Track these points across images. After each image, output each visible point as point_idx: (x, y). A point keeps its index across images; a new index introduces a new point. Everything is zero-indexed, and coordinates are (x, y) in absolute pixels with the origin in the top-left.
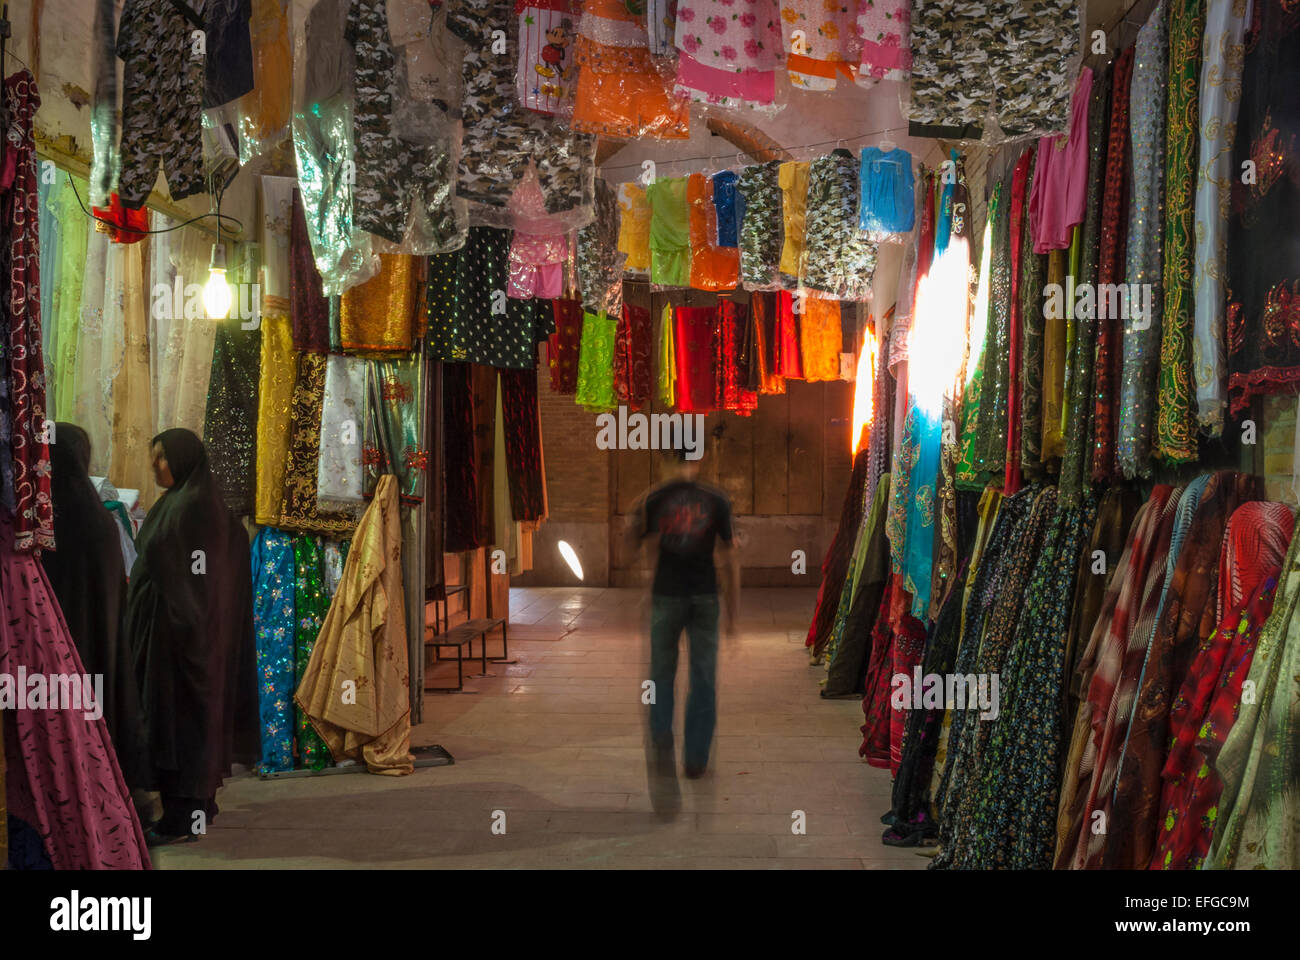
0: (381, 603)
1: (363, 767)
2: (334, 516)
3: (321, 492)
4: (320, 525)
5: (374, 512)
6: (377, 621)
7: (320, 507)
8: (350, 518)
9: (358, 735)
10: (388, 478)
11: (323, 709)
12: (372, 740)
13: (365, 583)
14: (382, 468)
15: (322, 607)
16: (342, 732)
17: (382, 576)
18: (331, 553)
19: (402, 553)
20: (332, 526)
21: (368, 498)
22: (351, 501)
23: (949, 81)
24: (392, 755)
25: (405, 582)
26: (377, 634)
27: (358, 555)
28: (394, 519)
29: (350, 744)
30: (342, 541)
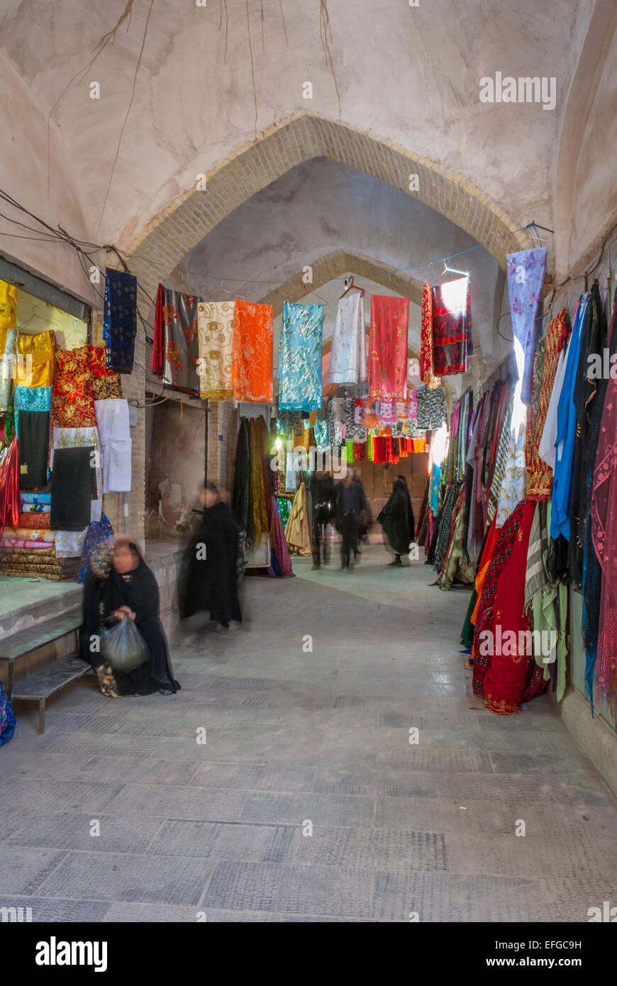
0: (302, 515)
1: (299, 554)
2: (290, 493)
3: (286, 487)
4: (286, 495)
5: (300, 492)
6: (301, 519)
7: (286, 491)
8: (294, 493)
9: (298, 547)
10: (303, 483)
11: (289, 540)
12: (301, 548)
13: (298, 509)
14: (301, 481)
15: (288, 516)
16: (294, 546)
17: (303, 507)
18: (289, 502)
19: (307, 503)
20: (289, 495)
21: (298, 488)
22: (293, 489)
23: (424, 420)
24: (306, 551)
25: (307, 509)
26: (301, 522)
27: (296, 503)
28: (305, 493)
29: (296, 549)
30: (292, 500)
